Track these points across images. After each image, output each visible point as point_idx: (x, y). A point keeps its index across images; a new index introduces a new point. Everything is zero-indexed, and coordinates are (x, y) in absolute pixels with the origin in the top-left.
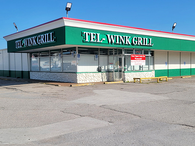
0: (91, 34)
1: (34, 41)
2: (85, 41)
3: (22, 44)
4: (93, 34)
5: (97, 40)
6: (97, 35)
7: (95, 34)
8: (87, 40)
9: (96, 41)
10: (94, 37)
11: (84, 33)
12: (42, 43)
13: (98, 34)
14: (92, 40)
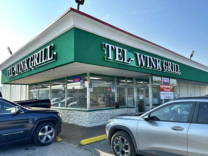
0: (115, 48)
1: (26, 64)
2: (107, 58)
3: (13, 72)
4: (119, 49)
5: (124, 60)
6: (124, 51)
7: (121, 49)
8: (110, 58)
9: (122, 61)
10: (120, 54)
11: (106, 45)
12: (35, 65)
13: (126, 51)
14: (117, 59)
